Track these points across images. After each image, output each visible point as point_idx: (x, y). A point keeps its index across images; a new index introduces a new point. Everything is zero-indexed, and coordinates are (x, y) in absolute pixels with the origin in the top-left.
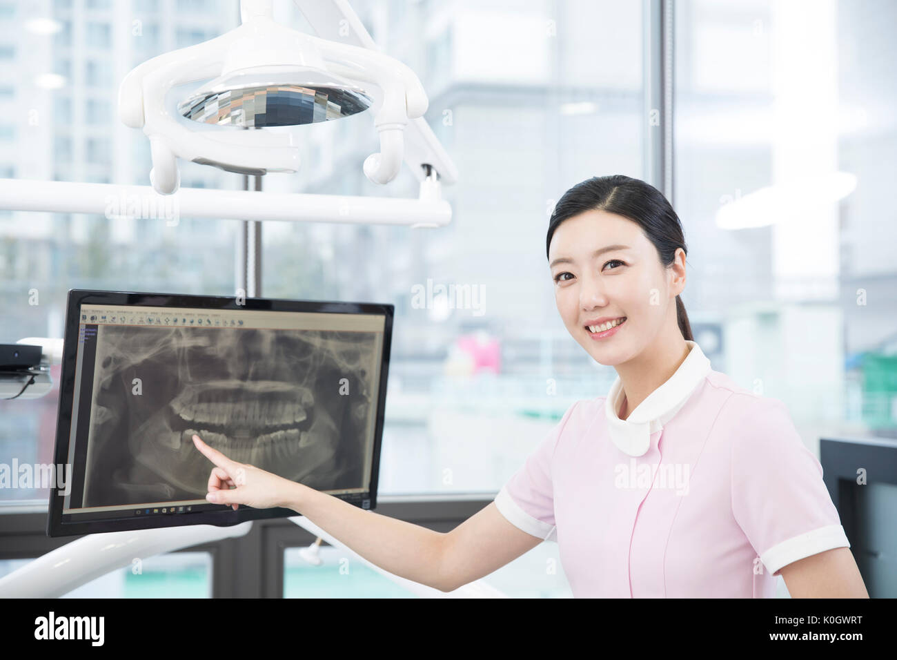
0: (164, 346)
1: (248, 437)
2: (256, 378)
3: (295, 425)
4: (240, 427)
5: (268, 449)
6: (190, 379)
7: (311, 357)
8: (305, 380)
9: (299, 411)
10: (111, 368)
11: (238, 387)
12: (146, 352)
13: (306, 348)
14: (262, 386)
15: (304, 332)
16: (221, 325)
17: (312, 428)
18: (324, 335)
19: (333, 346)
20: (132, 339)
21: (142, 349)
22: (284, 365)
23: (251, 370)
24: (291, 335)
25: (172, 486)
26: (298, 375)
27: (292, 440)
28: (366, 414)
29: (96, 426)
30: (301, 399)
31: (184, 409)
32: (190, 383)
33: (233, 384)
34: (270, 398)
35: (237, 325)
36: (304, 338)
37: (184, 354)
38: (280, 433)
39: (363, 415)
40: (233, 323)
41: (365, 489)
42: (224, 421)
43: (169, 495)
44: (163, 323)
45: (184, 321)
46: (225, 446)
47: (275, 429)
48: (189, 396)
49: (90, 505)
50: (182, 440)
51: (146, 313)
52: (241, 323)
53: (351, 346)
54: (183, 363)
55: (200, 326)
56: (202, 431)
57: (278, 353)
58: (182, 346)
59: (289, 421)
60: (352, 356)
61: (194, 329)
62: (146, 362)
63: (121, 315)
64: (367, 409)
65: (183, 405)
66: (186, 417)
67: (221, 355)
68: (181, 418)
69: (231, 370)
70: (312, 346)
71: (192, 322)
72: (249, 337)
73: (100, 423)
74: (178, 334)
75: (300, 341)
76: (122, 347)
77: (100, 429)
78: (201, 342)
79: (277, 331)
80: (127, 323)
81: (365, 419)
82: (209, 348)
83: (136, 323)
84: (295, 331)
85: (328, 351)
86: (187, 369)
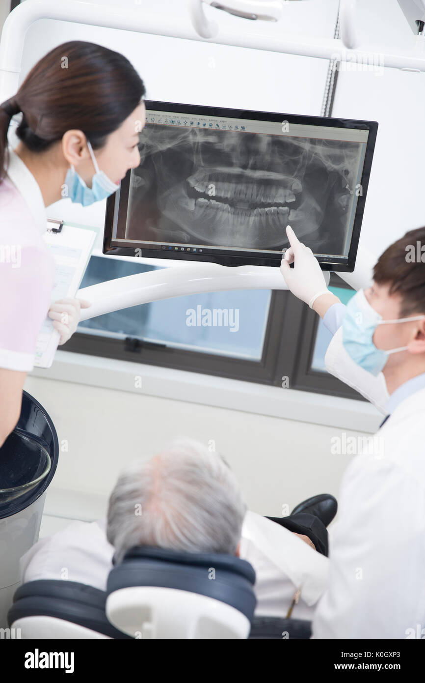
0: (182, 140)
1: (247, 208)
2: (254, 168)
3: (286, 204)
4: (241, 201)
5: (263, 219)
6: (202, 164)
7: (301, 157)
8: (296, 173)
9: (290, 195)
10: (144, 151)
11: (239, 173)
12: (169, 143)
13: (297, 150)
14: (259, 174)
15: (296, 138)
16: (227, 129)
17: (300, 208)
18: (313, 141)
19: (320, 149)
20: (159, 133)
21: (167, 141)
22: (278, 160)
23: (251, 162)
24: (285, 140)
25: (188, 233)
26: (289, 168)
27: (283, 214)
28: (348, 201)
29: (133, 188)
30: (291, 186)
31: (197, 184)
32: (202, 167)
33: (236, 170)
34: (267, 183)
35: (240, 129)
36: (295, 143)
37: (198, 147)
38: (273, 209)
39: (345, 203)
40: (237, 127)
41: (345, 256)
42: (229, 195)
43: (186, 239)
44: (183, 124)
45: (199, 123)
46: (229, 212)
47: (270, 205)
48: (202, 176)
49: (130, 237)
50: (195, 204)
51: (170, 117)
52: (243, 128)
53: (337, 151)
54: (197, 152)
55: (210, 128)
56: (211, 200)
57: (273, 152)
58: (197, 141)
59: (281, 201)
60: (338, 159)
61: (206, 130)
62: (169, 149)
63: (153, 117)
64: (349, 199)
65: (197, 181)
66: (199, 189)
67: (227, 150)
68: (195, 190)
69: (234, 161)
70: (303, 149)
71: (205, 125)
72: (250, 138)
73: (137, 186)
74: (193, 132)
75: (292, 144)
76: (152, 138)
77: (137, 191)
78: (212, 139)
79: (272, 136)
80: (156, 122)
81: (347, 206)
82: (216, 144)
83: (162, 122)
84: (288, 137)
85: (316, 154)
86: (200, 157)
